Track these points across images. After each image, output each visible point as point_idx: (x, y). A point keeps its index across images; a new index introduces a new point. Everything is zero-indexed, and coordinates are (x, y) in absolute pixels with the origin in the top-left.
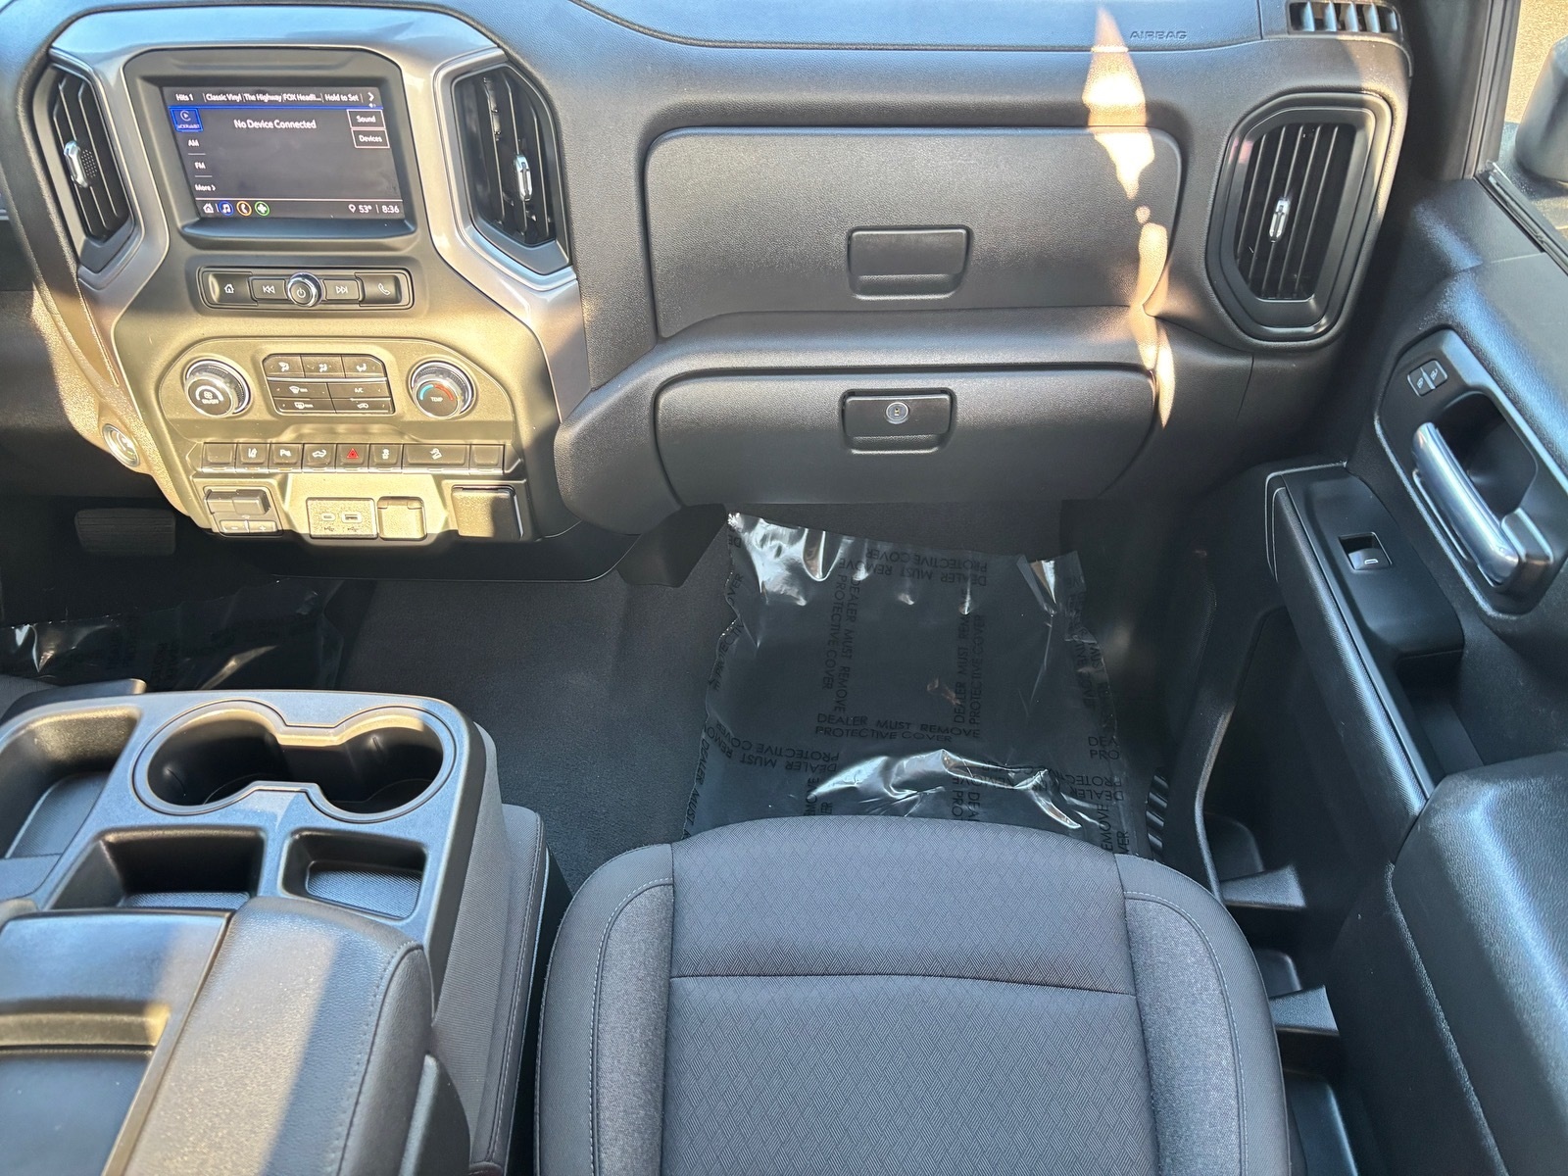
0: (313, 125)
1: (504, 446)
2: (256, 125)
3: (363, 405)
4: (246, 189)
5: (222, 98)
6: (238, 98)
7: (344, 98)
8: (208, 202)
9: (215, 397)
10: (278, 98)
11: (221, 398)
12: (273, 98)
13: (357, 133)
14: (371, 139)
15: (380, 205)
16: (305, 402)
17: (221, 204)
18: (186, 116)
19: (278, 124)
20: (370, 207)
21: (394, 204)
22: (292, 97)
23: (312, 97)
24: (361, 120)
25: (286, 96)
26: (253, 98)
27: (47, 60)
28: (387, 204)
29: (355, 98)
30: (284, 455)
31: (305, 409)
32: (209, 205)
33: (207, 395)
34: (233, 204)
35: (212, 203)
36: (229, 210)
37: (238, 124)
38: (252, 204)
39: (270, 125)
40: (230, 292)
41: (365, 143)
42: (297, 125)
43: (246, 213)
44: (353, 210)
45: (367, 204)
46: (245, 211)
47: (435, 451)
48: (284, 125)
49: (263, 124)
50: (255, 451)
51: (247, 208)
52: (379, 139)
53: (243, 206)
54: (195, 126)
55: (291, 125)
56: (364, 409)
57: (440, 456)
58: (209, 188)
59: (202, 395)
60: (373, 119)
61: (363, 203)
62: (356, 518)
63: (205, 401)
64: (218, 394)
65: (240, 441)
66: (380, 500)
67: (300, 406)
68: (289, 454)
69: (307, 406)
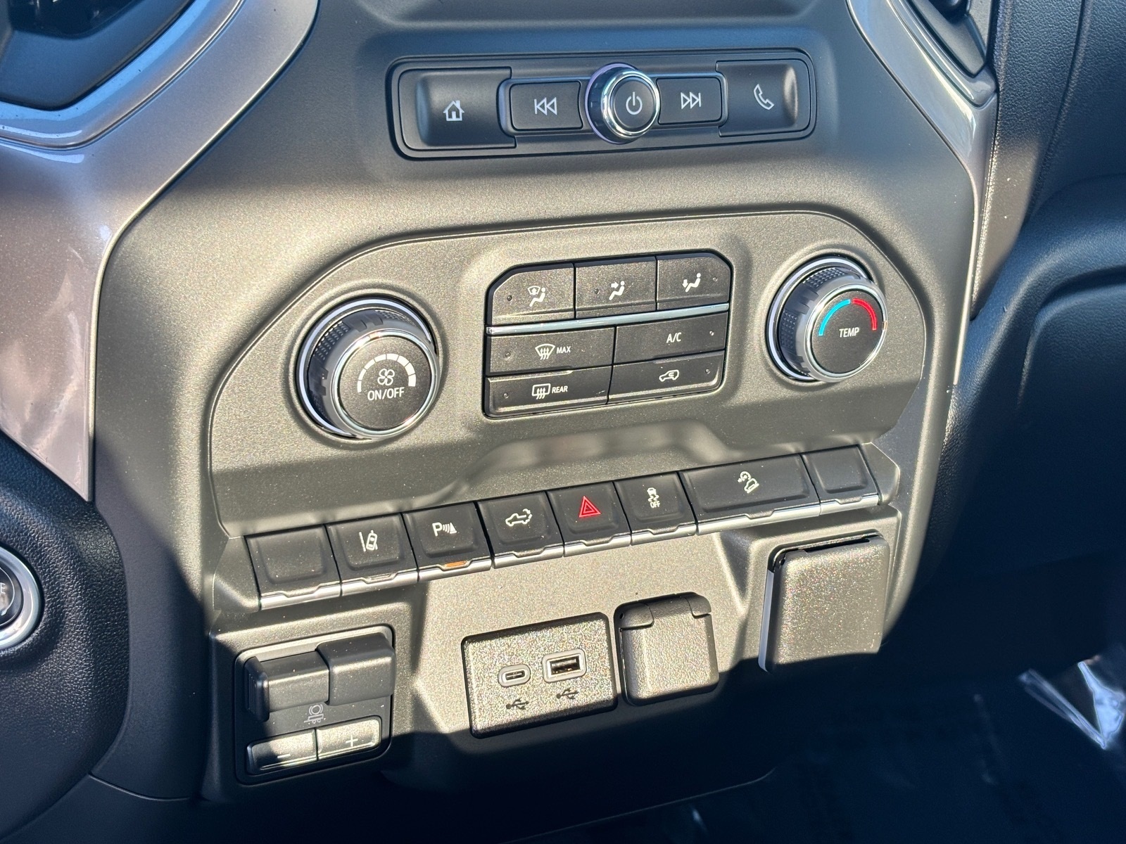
1: (857, 446)
3: (671, 375)
9: (401, 379)
11: (412, 382)
30: (442, 533)
31: (551, 398)
40: (454, 118)
47: (744, 476)
50: (373, 537)
56: (669, 383)
57: (756, 485)
62: (576, 666)
63: (377, 395)
64: (410, 370)
65: (343, 514)
66: (623, 611)
67: (541, 394)
68: (451, 529)
69: (556, 390)
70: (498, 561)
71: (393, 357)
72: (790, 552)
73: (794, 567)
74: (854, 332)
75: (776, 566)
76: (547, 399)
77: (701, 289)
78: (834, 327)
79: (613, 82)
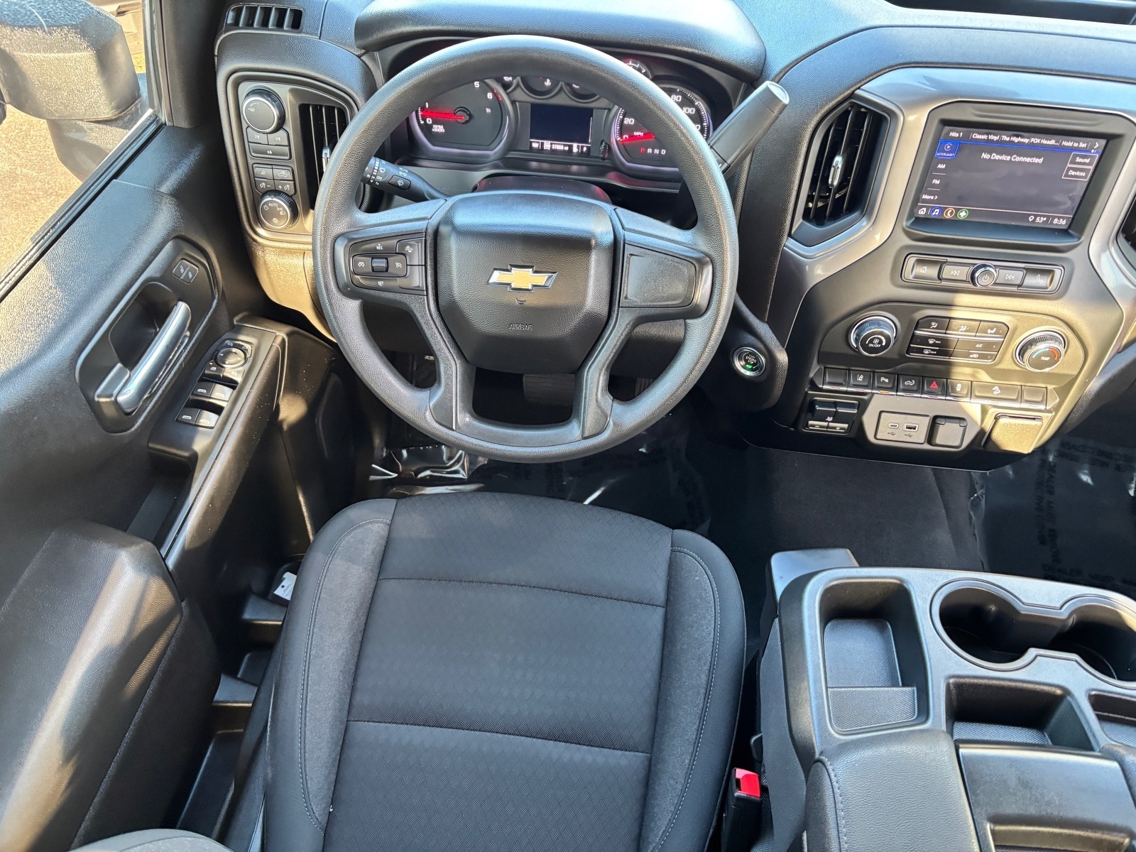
0: (1040, 161)
1: (1046, 388)
2: (997, 157)
3: (975, 356)
4: (960, 201)
5: (985, 137)
6: (996, 138)
7: (1076, 145)
8: (924, 207)
9: (881, 342)
10: (1026, 141)
11: (884, 344)
12: (1022, 140)
13: (1070, 169)
14: (1078, 173)
15: (1054, 217)
16: (932, 350)
17: (933, 209)
18: (948, 147)
19: (1015, 158)
20: (1045, 219)
21: (1063, 218)
22: (1038, 141)
23: (1052, 142)
24: (1078, 160)
25: (1033, 140)
26: (1008, 139)
27: (852, 95)
28: (1059, 218)
29: (1083, 145)
30: (884, 382)
31: (930, 354)
32: (925, 209)
33: (876, 341)
34: (942, 210)
35: (928, 208)
36: (937, 214)
37: (985, 156)
38: (957, 210)
39: (1008, 158)
40: (924, 271)
41: (1071, 176)
42: (1028, 160)
43: (949, 216)
44: (1030, 220)
45: (1044, 216)
46: (949, 214)
47: (995, 389)
48: (1018, 159)
49: (1004, 158)
50: (862, 377)
51: (951, 213)
52: (1084, 174)
53: (950, 211)
54: (951, 155)
55: (1022, 159)
56: (973, 358)
57: (999, 392)
58: (932, 198)
59: (871, 342)
60: (1087, 161)
61: (1041, 216)
62: (914, 428)
63: (871, 345)
64: (884, 341)
65: (852, 368)
66: (936, 417)
67: (927, 352)
68: (887, 380)
69: (932, 352)
70: (898, 394)
71: (880, 336)
72: (1004, 415)
73: (1002, 421)
74: (1048, 359)
75: (997, 419)
76: (928, 354)
77: (995, 333)
78: (1039, 356)
79: (983, 269)
